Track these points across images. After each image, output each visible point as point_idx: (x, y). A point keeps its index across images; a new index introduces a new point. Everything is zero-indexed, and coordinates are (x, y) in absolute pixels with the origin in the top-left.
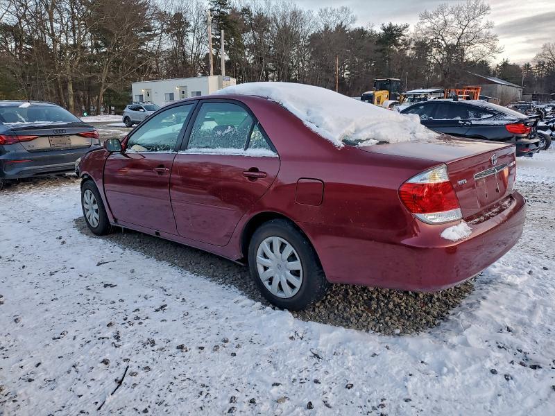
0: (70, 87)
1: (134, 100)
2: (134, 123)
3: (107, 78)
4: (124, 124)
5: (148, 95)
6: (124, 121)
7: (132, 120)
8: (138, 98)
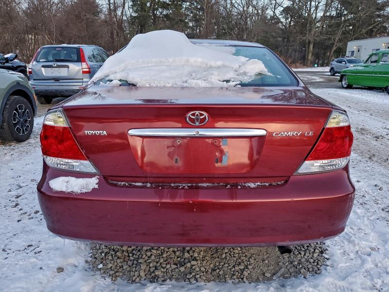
0: (311, 46)
1: (347, 55)
2: (336, 72)
3: (339, 39)
4: (329, 74)
5: (359, 51)
6: (330, 71)
7: (335, 70)
8: (350, 53)
